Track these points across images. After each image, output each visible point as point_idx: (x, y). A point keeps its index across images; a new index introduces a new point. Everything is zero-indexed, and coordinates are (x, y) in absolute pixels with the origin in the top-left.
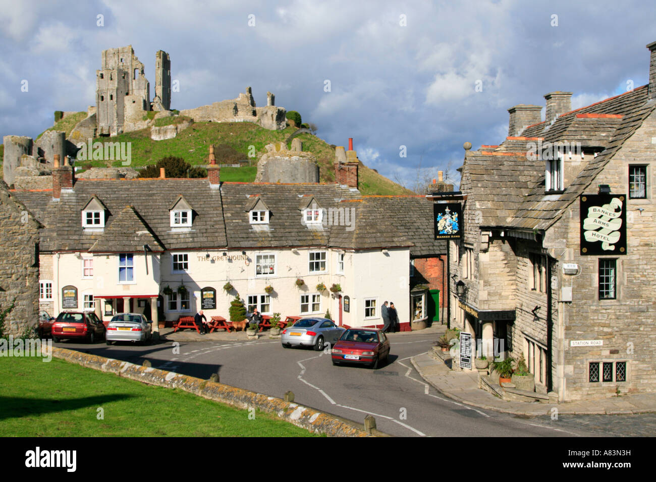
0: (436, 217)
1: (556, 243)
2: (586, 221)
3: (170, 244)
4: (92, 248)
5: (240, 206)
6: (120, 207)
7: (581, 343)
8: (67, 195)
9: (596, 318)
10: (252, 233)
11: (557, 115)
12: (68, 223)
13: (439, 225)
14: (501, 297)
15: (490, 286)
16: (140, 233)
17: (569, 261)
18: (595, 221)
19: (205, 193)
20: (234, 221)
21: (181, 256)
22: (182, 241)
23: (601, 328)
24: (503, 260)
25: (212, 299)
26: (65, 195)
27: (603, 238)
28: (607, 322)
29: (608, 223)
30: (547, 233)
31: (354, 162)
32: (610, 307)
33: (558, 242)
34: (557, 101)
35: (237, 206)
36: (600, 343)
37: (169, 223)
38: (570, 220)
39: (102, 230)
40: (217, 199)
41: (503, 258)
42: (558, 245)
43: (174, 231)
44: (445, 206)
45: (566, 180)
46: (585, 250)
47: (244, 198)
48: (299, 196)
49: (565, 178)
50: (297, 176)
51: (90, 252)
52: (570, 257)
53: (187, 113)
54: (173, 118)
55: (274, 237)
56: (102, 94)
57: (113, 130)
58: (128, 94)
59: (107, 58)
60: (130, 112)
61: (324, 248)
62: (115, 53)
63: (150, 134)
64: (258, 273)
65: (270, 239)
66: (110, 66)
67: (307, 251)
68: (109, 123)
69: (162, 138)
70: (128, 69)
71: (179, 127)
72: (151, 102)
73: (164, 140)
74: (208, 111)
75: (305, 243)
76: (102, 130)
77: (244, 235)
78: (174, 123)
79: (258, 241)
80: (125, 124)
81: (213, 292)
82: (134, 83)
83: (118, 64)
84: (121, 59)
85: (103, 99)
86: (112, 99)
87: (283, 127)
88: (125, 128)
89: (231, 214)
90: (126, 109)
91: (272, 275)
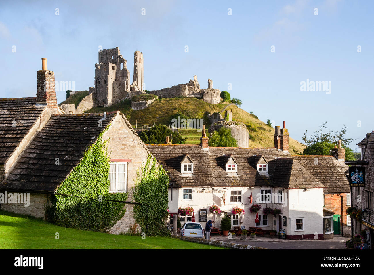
3: (181, 183)
5: (220, 161)
10: (228, 177)
19: (200, 154)
20: (217, 170)
21: (187, 190)
22: (189, 182)
25: (205, 216)
31: (286, 135)
35: (218, 161)
37: (181, 171)
40: (207, 157)
43: (183, 175)
47: (222, 157)
48: (254, 155)
53: (155, 92)
54: (146, 96)
55: (241, 180)
56: (99, 79)
57: (106, 103)
58: (115, 80)
59: (102, 56)
60: (117, 91)
61: (270, 187)
62: (107, 53)
63: (131, 106)
64: (231, 201)
65: (238, 181)
66: (104, 61)
67: (259, 188)
68: (103, 99)
69: (138, 109)
70: (116, 63)
71: (149, 102)
72: (131, 85)
73: (140, 110)
74: (169, 91)
75: (258, 184)
76: (99, 103)
77: (223, 179)
78: (147, 99)
79: (232, 182)
80: (114, 99)
81: (205, 212)
82: (120, 72)
83: (109, 60)
84: (112, 56)
85: (99, 83)
86: (105, 83)
87: (218, 103)
88: (113, 102)
89: (215, 166)
90: (114, 90)
91: (239, 203)
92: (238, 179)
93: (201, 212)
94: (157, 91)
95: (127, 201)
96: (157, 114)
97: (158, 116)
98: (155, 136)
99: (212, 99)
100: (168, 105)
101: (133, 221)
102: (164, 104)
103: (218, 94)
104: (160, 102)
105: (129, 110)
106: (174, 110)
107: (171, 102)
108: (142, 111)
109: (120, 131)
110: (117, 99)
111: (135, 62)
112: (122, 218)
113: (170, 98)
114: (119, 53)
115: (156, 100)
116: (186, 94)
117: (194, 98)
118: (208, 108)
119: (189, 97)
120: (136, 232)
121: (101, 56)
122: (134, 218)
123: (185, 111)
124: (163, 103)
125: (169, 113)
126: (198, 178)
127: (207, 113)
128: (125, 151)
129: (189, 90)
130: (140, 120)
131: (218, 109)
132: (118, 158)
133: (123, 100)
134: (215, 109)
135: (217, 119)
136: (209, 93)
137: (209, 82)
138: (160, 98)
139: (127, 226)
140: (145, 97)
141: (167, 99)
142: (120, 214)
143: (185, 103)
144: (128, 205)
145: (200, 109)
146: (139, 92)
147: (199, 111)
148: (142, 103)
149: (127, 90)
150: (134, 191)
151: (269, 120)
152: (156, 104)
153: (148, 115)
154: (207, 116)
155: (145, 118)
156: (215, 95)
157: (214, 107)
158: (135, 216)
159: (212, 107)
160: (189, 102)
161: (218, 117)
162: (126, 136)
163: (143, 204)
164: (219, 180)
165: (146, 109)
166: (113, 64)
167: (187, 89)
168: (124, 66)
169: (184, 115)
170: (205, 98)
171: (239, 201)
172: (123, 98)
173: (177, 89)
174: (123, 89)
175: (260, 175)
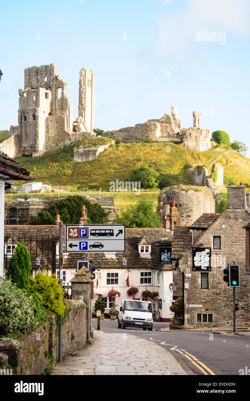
0: (160, 254)
2: (195, 257)
6: (27, 243)
7: (193, 306)
9: (199, 296)
10: (105, 259)
13: (162, 257)
15: (177, 285)
17: (188, 273)
18: (199, 258)
23: (201, 300)
27: (202, 264)
28: (204, 298)
29: (204, 258)
32: (205, 292)
33: (184, 266)
36: (201, 306)
38: (189, 257)
43: (58, 257)
46: (194, 269)
48: (138, 236)
49: (193, 240)
52: (188, 271)
53: (110, 134)
54: (95, 140)
55: (118, 262)
56: (24, 114)
57: (35, 151)
58: (50, 114)
59: (29, 77)
60: (53, 132)
61: (150, 270)
62: (37, 72)
63: (72, 156)
64: (108, 284)
65: (116, 263)
66: (33, 84)
67: (138, 271)
68: (31, 144)
69: (84, 160)
70: (51, 88)
71: (101, 149)
72: (74, 122)
73: (86, 162)
74: (131, 133)
75: (137, 266)
76: (24, 151)
77: (100, 261)
78: (97, 144)
79: (108, 264)
80: (48, 145)
82: (57, 103)
83: (41, 83)
84: (44, 77)
85: (25, 120)
86: (34, 120)
87: (208, 149)
88: (47, 149)
90: (48, 129)
91: (116, 285)
92: (116, 261)
94: (113, 131)
96: (112, 168)
97: (112, 171)
98: (68, 209)
99: (197, 144)
100: (128, 154)
102: (123, 152)
103: (206, 137)
104: (117, 150)
105: (70, 162)
106: (137, 161)
107: (134, 149)
108: (89, 163)
110: (52, 144)
111: (81, 86)
113: (132, 142)
114: (56, 73)
115: (112, 145)
116: (157, 137)
117: (170, 142)
118: (189, 158)
119: (161, 142)
121: (27, 77)
123: (153, 163)
124: (121, 151)
125: (129, 166)
126: (73, 260)
127: (187, 167)
129: (161, 130)
130: (86, 177)
131: (205, 159)
133: (61, 145)
134: (200, 160)
135: (201, 177)
136: (192, 135)
137: (194, 116)
138: (117, 142)
140: (94, 142)
141: (128, 145)
143: (154, 151)
145: (177, 161)
146: (86, 133)
147: (175, 162)
148: (89, 151)
149: (68, 129)
152: (110, 153)
153: (97, 169)
154: (187, 171)
155: (93, 174)
156: (202, 138)
157: (199, 157)
159: (197, 157)
160: (160, 150)
161: (203, 173)
164: (95, 262)
165: (95, 160)
166: (47, 89)
167: (159, 128)
168: (63, 93)
169: (152, 170)
170: (185, 143)
171: (115, 283)
172: (62, 143)
173: (143, 129)
174: (62, 129)
175: (141, 257)
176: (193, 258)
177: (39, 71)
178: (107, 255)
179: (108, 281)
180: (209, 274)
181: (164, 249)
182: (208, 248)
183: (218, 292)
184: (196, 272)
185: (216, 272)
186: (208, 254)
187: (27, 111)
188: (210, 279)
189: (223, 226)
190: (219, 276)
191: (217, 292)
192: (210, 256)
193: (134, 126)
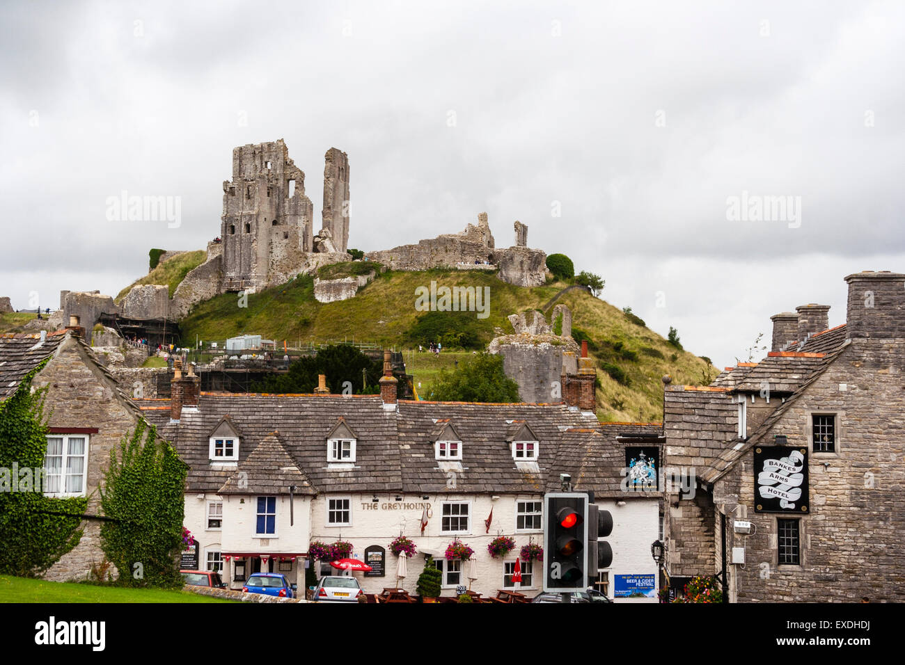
0: (628, 462)
1: (726, 498)
2: (761, 475)
3: (325, 485)
4: (222, 489)
5: (423, 435)
6: (260, 434)
8: (190, 416)
9: (774, 584)
10: (437, 472)
11: (809, 334)
12: (190, 454)
14: (697, 561)
15: (683, 546)
16: (285, 469)
17: (742, 519)
18: (772, 475)
19: (377, 417)
20: (413, 455)
21: (339, 502)
22: (342, 482)
23: (781, 597)
24: (699, 517)
25: (380, 562)
26: (186, 416)
27: (781, 494)
28: (787, 590)
29: (787, 478)
30: (716, 487)
31: (589, 375)
32: (791, 573)
33: (728, 498)
34: (810, 317)
35: (419, 434)
37: (326, 457)
38: (743, 473)
39: (236, 464)
40: (392, 425)
41: (698, 514)
42: (728, 500)
43: (331, 467)
44: (639, 449)
45: (749, 428)
46: (760, 507)
47: (430, 424)
48: (508, 421)
49: (747, 425)
50: (546, 376)
51: (219, 494)
52: (742, 514)
53: (376, 256)
54: (351, 265)
55: (468, 479)
56: (231, 222)
57: (249, 284)
58: (275, 223)
59: (241, 161)
60: (279, 253)
61: (539, 497)
62: (254, 153)
63: (312, 292)
64: (444, 529)
65: (462, 482)
66: (247, 173)
67: (514, 499)
68: (242, 272)
69: (332, 299)
70: (277, 180)
71: (361, 281)
72: (315, 237)
73: (336, 302)
74: (411, 254)
75: (511, 489)
76: (232, 284)
77: (427, 475)
78: (354, 274)
80: (270, 274)
81: (380, 553)
82: (287, 204)
83: (260, 172)
84: (266, 162)
85: (233, 232)
86: (249, 231)
87: (540, 284)
88: (269, 280)
89: (410, 445)
90: (272, 248)
91: (464, 532)
92: (463, 476)
93: (370, 554)
94: (381, 252)
95: (86, 513)
96: (380, 313)
97: (381, 317)
99: (524, 274)
101: (100, 556)
102: (399, 286)
103: (539, 262)
104: (388, 282)
107: (418, 280)
108: (341, 304)
109: (73, 371)
111: (328, 179)
112: (72, 548)
115: (379, 275)
117: (478, 271)
119: (464, 270)
120: (107, 579)
121: (238, 161)
122: (102, 549)
124: (395, 285)
125: (409, 310)
126: (365, 474)
128: (84, 412)
129: (463, 251)
131: (537, 300)
132: (67, 425)
133: (293, 276)
134: (529, 300)
135: (533, 328)
136: (515, 259)
137: (516, 228)
138: (388, 271)
139: (84, 565)
140: (350, 269)
141: (406, 274)
142: (69, 540)
144: (88, 521)
146: (335, 255)
148: (340, 284)
149: (306, 249)
150: (104, 494)
151: (675, 331)
153: (356, 315)
155: (348, 322)
156: (530, 264)
157: (527, 296)
158: (105, 546)
159: (523, 295)
161: (535, 322)
162: (87, 380)
163: (124, 522)
164: (416, 479)
165: (351, 299)
166: (270, 182)
167: (459, 248)
168: (297, 188)
170: (504, 272)
171: (462, 528)
172: (295, 271)
173: (432, 248)
174: (295, 248)
175: (518, 468)
176: (756, 477)
177: (257, 152)
178: (443, 463)
179: (446, 521)
180: (802, 523)
181: (638, 450)
182: (799, 449)
183: (831, 574)
184: (765, 517)
185: (823, 517)
186: (798, 464)
187: (236, 218)
188: (806, 537)
189: (843, 387)
190: (833, 529)
191: (827, 575)
192: (805, 472)
193: (417, 243)
